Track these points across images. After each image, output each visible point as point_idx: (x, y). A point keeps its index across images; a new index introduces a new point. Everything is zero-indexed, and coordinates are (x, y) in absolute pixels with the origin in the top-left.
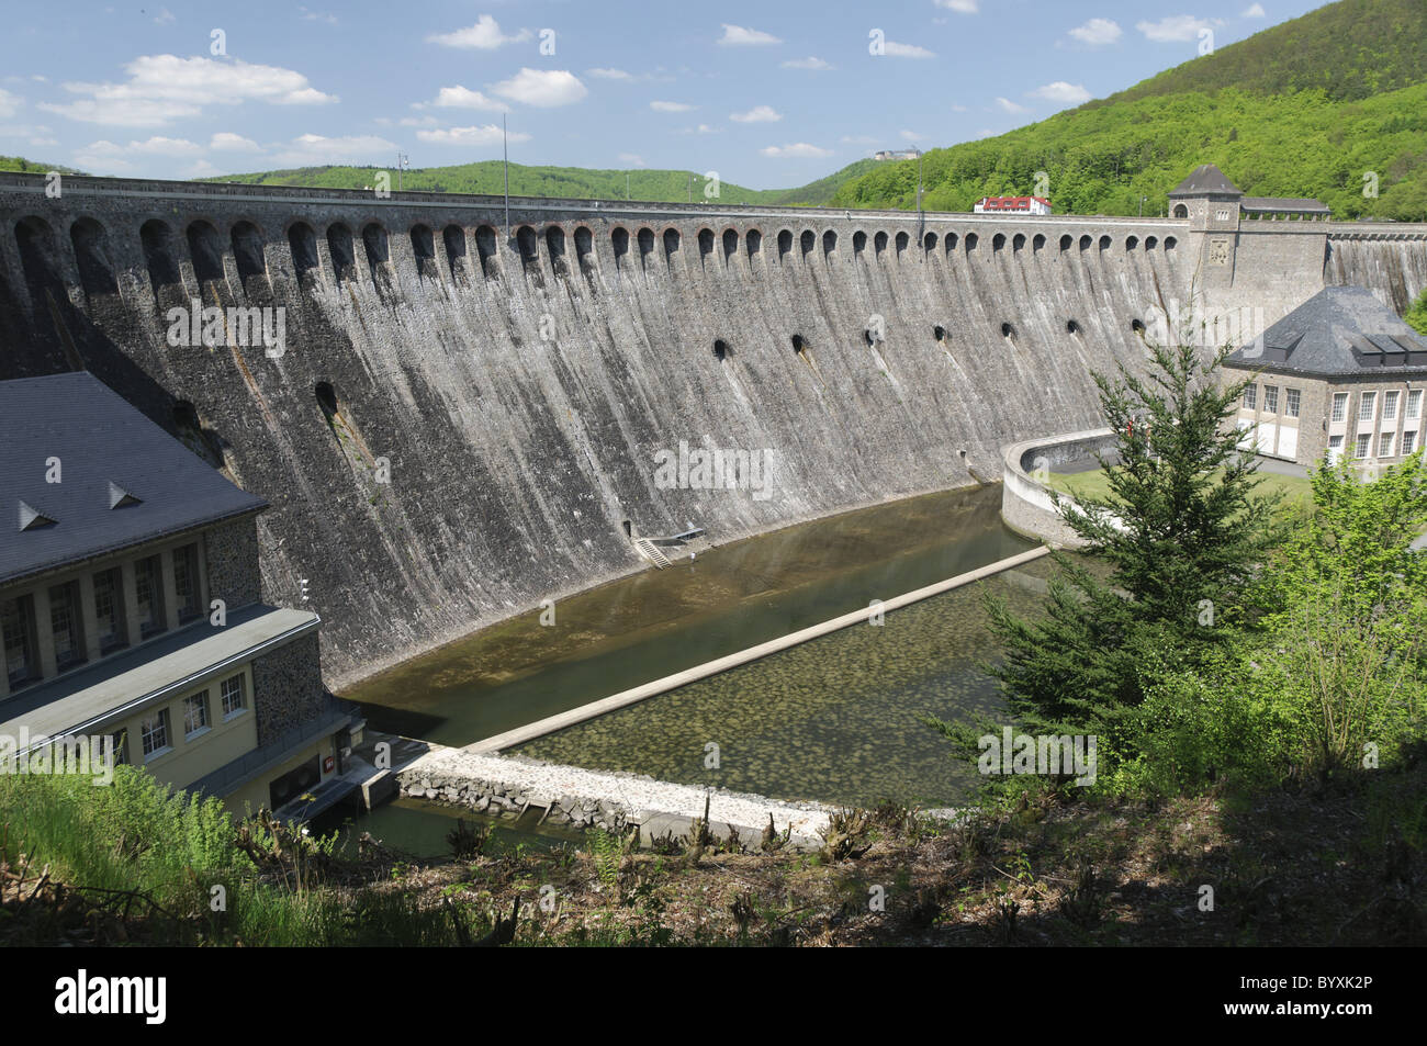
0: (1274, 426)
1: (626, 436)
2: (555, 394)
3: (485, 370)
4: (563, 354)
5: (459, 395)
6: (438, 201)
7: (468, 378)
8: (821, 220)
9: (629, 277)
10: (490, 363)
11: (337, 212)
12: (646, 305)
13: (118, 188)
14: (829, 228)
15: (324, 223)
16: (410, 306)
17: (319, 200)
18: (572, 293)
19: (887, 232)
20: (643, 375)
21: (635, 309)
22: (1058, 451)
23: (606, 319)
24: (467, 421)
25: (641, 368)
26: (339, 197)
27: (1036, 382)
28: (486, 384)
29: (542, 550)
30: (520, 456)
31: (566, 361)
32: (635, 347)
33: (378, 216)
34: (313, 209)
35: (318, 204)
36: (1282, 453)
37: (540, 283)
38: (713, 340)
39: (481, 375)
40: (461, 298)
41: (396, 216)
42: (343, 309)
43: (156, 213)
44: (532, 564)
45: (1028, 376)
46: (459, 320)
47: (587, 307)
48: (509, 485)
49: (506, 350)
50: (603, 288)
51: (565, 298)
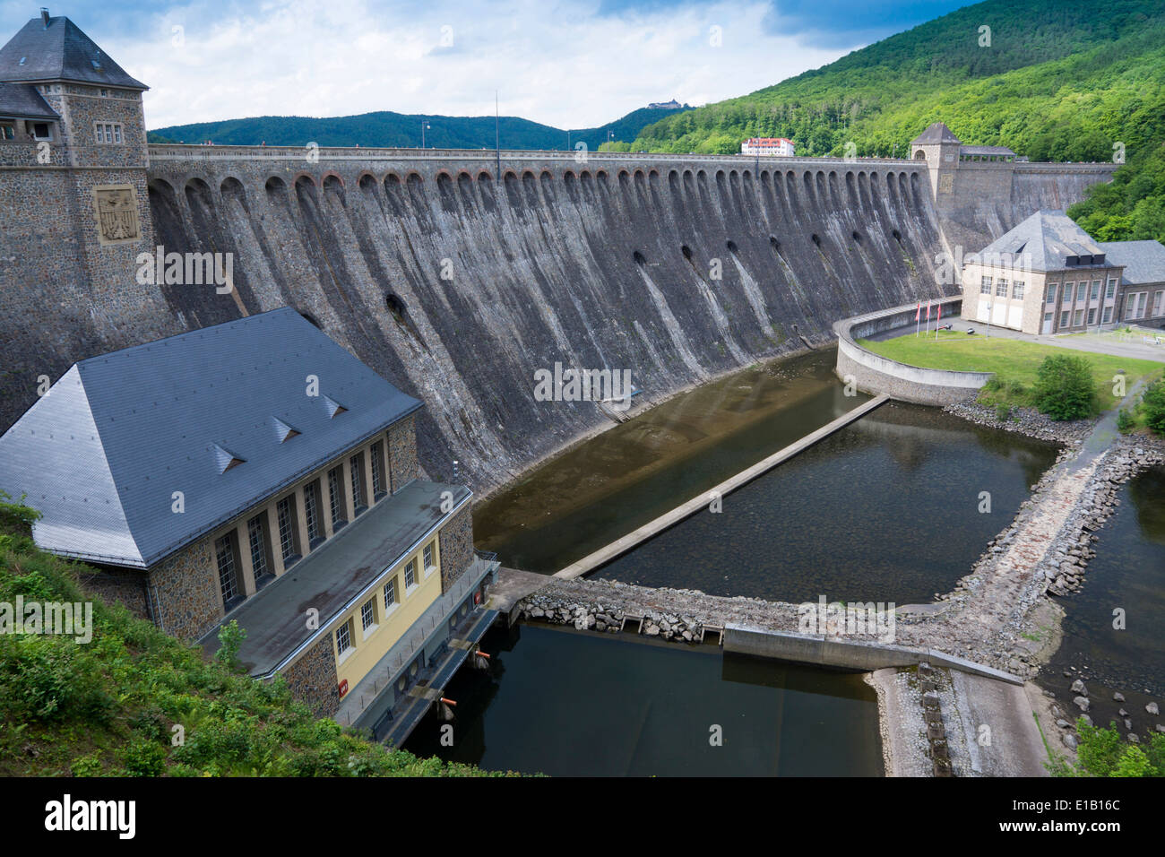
0: (1005, 306)
1: (586, 324)
2: (537, 294)
3: (491, 280)
4: (540, 266)
5: (477, 299)
6: (455, 155)
7: (483, 286)
8: (696, 163)
9: (577, 208)
10: (494, 274)
11: (390, 165)
12: (588, 228)
13: (251, 154)
14: (701, 169)
15: (382, 175)
16: (440, 234)
17: (379, 158)
18: (541, 220)
19: (737, 171)
20: (591, 279)
21: (581, 231)
22: (868, 326)
23: (564, 238)
24: (486, 319)
25: (589, 273)
26: (392, 155)
27: (836, 275)
28: (493, 290)
29: (544, 413)
30: (521, 343)
31: (542, 271)
32: (584, 258)
33: (416, 168)
34: (375, 165)
35: (378, 160)
36: (1010, 325)
37: (520, 214)
38: (632, 251)
39: (490, 283)
40: (471, 227)
41: (428, 167)
42: (397, 238)
43: (275, 172)
44: (539, 423)
45: (831, 271)
46: (472, 244)
47: (551, 231)
48: (516, 366)
49: (503, 264)
50: (560, 215)
51: (537, 225)
